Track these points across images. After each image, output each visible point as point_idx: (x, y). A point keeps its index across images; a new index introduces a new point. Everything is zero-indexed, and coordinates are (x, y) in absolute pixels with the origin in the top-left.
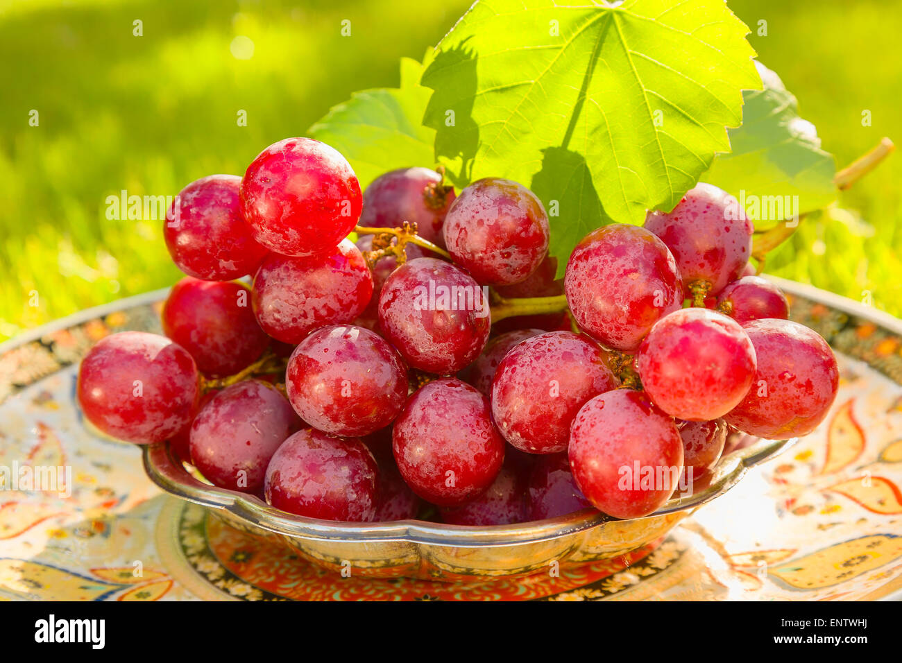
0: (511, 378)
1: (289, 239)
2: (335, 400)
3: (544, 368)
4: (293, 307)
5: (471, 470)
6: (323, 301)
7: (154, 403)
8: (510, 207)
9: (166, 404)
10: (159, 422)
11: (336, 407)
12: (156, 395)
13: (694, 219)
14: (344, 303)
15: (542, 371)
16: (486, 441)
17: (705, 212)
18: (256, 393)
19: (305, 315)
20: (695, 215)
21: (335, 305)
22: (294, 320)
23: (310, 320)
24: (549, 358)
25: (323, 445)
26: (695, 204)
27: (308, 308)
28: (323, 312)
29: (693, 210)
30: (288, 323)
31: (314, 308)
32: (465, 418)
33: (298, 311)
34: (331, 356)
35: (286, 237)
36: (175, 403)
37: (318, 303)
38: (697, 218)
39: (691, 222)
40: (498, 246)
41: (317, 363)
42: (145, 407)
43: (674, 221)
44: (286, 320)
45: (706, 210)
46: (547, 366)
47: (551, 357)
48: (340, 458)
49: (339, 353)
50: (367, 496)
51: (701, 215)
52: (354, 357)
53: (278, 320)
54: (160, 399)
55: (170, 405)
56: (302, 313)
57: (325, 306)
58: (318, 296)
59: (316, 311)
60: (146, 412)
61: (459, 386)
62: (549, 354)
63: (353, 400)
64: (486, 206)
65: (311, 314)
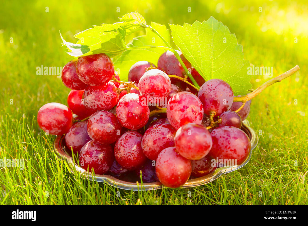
0: (145, 137)
1: (86, 79)
2: (95, 134)
3: (155, 136)
4: (91, 103)
5: (132, 161)
6: (100, 103)
7: (55, 125)
8: (154, 80)
9: (58, 126)
10: (56, 130)
11: (95, 136)
12: (56, 123)
13: (210, 91)
14: (107, 104)
15: (154, 137)
16: (138, 153)
17: (214, 89)
18: (84, 126)
19: (94, 106)
20: (211, 90)
21: (104, 105)
22: (91, 107)
23: (96, 107)
24: (156, 133)
25: (95, 146)
26: (211, 87)
27: (95, 104)
28: (100, 106)
29: (211, 89)
30: (89, 107)
31: (97, 104)
32: (132, 145)
33: (92, 104)
34: (95, 120)
35: (85, 79)
36: (61, 126)
37: (99, 103)
38: (211, 91)
39: (209, 93)
40: (149, 92)
41: (92, 122)
42: (52, 126)
43: (204, 92)
44: (89, 106)
45: (215, 89)
46: (155, 135)
47: (157, 133)
48: (98, 151)
49: (97, 120)
50: (105, 163)
51: (213, 90)
52: (101, 122)
53: (87, 106)
54: (56, 124)
55: (60, 126)
56: (94, 105)
57: (100, 104)
58: (99, 101)
59: (98, 105)
60: (52, 127)
61: (135, 134)
62: (157, 132)
63: (100, 135)
64: (147, 79)
65: (96, 106)
